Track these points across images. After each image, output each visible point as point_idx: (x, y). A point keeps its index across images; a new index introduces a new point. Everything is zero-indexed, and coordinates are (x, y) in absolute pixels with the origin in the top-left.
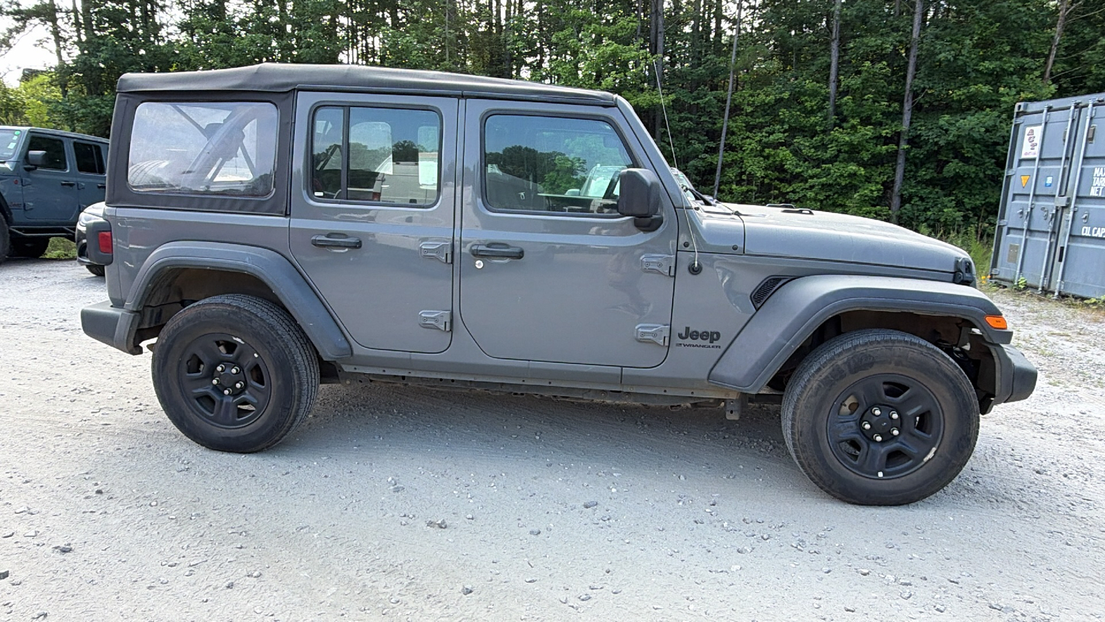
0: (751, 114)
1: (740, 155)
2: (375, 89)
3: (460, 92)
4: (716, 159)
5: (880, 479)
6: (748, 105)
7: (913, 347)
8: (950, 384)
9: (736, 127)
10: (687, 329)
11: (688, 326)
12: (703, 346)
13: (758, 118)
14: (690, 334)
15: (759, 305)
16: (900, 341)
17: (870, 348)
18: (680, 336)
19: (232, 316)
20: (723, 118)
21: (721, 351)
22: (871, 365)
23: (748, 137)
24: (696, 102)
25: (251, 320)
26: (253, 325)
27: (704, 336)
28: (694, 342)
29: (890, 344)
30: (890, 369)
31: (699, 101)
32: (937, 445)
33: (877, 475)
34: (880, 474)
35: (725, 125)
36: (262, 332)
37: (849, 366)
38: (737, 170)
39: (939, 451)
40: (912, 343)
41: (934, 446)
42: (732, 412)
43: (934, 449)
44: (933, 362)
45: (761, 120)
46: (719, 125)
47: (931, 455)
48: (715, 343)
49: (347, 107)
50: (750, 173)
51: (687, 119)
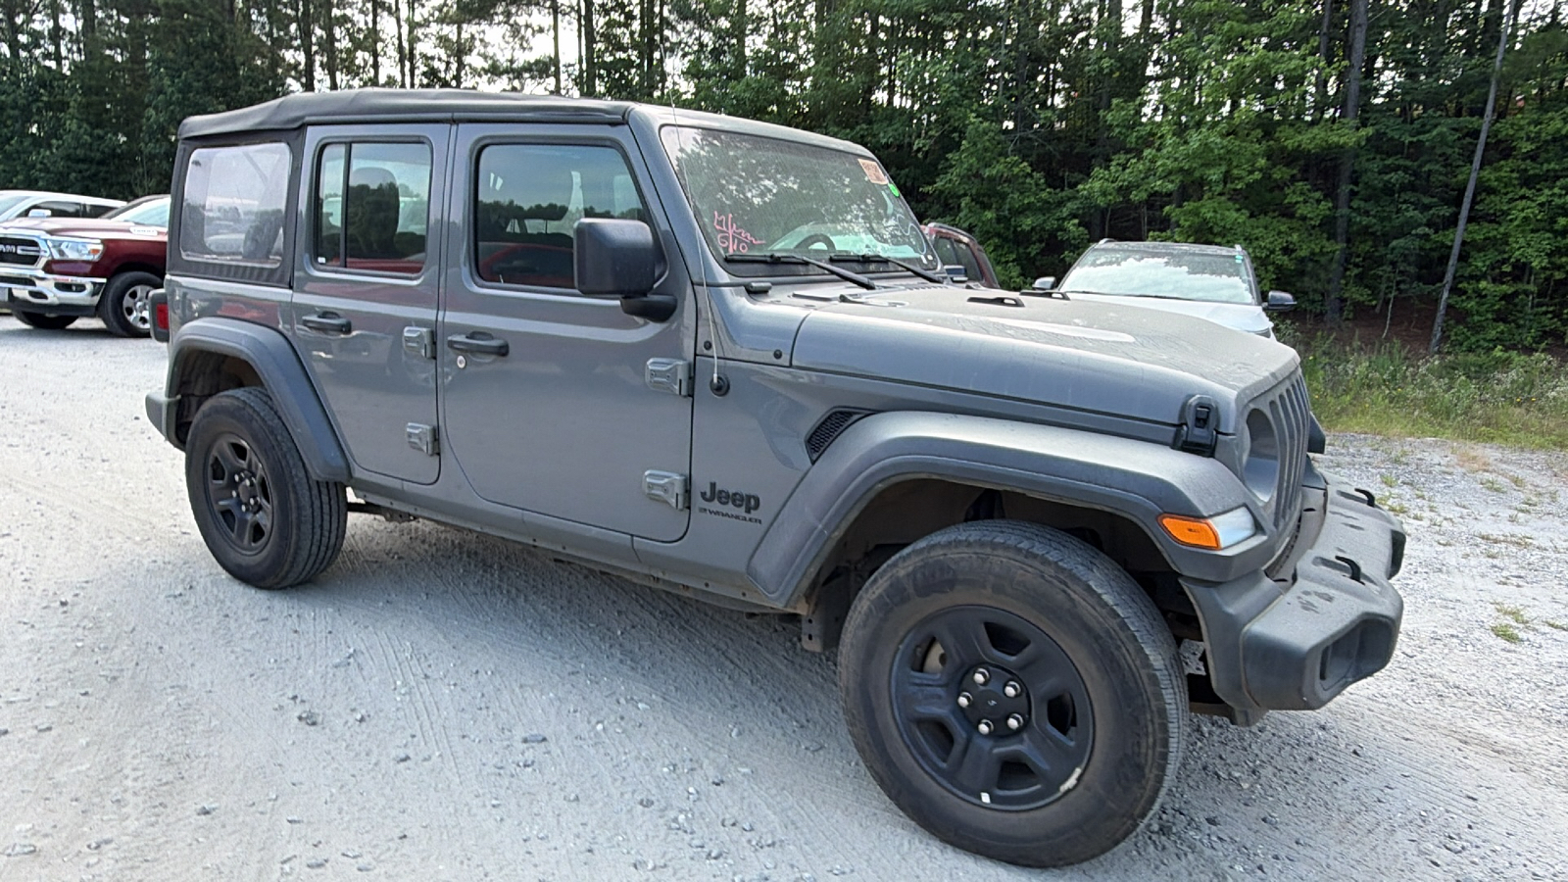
0: (1533, 157)
1: (1502, 230)
4: (1451, 236)
5: (984, 807)
6: (1529, 139)
7: (1029, 561)
8: (1095, 646)
9: (1497, 180)
10: (713, 485)
11: (713, 481)
12: (737, 517)
13: (1548, 161)
14: (715, 494)
15: (815, 456)
16: (1005, 547)
17: (953, 554)
18: (703, 495)
20: (1471, 162)
21: (761, 528)
22: (951, 584)
23: (1523, 197)
24: (1415, 139)
27: (737, 499)
28: (725, 509)
29: (988, 550)
30: (985, 597)
31: (1421, 137)
32: (1083, 765)
33: (980, 798)
34: (986, 798)
35: (1474, 175)
37: (915, 579)
38: (1492, 256)
39: (1086, 778)
40: (1029, 554)
41: (1077, 765)
42: (810, 637)
43: (1078, 771)
44: (1061, 597)
45: (1552, 166)
46: (1460, 177)
47: (1071, 782)
48: (754, 514)
49: (349, 144)
50: (1518, 260)
51: (1396, 169)
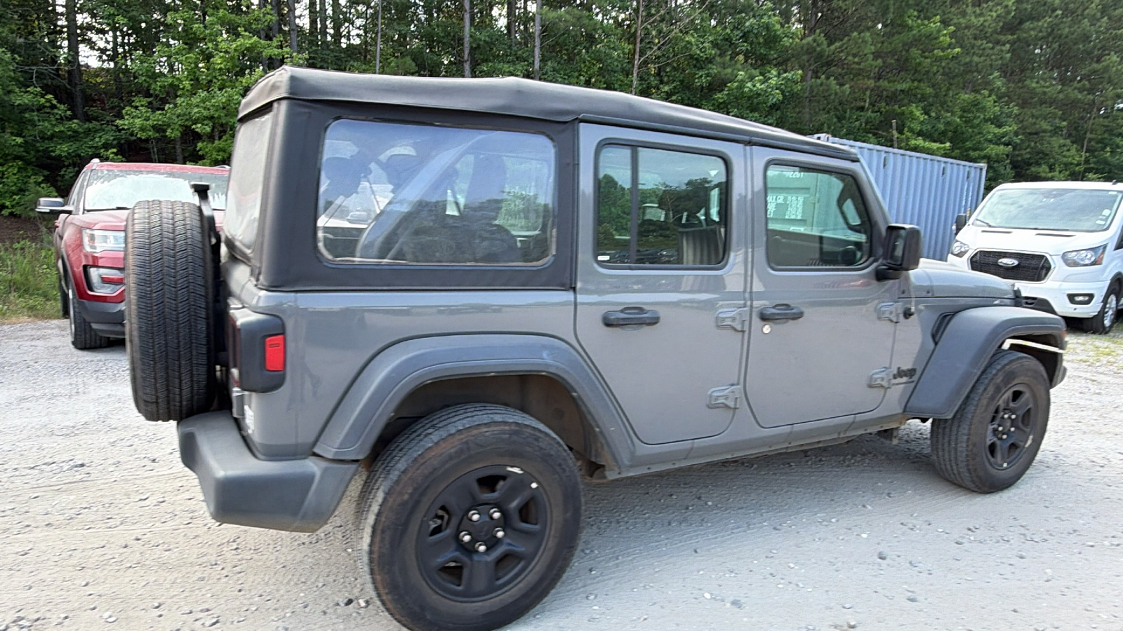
2: (670, 127)
3: (746, 138)
5: (1006, 469)
10: (899, 369)
11: (899, 366)
12: (905, 383)
14: (900, 373)
15: (937, 340)
18: (894, 376)
19: (514, 438)
21: (914, 385)
25: (537, 439)
26: (540, 444)
27: (907, 373)
28: (901, 380)
32: (1033, 433)
34: (1005, 465)
36: (552, 453)
43: (1031, 437)
47: (1029, 442)
48: (913, 378)
49: (634, 146)
